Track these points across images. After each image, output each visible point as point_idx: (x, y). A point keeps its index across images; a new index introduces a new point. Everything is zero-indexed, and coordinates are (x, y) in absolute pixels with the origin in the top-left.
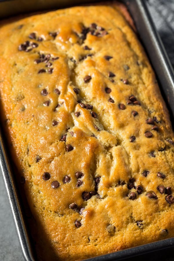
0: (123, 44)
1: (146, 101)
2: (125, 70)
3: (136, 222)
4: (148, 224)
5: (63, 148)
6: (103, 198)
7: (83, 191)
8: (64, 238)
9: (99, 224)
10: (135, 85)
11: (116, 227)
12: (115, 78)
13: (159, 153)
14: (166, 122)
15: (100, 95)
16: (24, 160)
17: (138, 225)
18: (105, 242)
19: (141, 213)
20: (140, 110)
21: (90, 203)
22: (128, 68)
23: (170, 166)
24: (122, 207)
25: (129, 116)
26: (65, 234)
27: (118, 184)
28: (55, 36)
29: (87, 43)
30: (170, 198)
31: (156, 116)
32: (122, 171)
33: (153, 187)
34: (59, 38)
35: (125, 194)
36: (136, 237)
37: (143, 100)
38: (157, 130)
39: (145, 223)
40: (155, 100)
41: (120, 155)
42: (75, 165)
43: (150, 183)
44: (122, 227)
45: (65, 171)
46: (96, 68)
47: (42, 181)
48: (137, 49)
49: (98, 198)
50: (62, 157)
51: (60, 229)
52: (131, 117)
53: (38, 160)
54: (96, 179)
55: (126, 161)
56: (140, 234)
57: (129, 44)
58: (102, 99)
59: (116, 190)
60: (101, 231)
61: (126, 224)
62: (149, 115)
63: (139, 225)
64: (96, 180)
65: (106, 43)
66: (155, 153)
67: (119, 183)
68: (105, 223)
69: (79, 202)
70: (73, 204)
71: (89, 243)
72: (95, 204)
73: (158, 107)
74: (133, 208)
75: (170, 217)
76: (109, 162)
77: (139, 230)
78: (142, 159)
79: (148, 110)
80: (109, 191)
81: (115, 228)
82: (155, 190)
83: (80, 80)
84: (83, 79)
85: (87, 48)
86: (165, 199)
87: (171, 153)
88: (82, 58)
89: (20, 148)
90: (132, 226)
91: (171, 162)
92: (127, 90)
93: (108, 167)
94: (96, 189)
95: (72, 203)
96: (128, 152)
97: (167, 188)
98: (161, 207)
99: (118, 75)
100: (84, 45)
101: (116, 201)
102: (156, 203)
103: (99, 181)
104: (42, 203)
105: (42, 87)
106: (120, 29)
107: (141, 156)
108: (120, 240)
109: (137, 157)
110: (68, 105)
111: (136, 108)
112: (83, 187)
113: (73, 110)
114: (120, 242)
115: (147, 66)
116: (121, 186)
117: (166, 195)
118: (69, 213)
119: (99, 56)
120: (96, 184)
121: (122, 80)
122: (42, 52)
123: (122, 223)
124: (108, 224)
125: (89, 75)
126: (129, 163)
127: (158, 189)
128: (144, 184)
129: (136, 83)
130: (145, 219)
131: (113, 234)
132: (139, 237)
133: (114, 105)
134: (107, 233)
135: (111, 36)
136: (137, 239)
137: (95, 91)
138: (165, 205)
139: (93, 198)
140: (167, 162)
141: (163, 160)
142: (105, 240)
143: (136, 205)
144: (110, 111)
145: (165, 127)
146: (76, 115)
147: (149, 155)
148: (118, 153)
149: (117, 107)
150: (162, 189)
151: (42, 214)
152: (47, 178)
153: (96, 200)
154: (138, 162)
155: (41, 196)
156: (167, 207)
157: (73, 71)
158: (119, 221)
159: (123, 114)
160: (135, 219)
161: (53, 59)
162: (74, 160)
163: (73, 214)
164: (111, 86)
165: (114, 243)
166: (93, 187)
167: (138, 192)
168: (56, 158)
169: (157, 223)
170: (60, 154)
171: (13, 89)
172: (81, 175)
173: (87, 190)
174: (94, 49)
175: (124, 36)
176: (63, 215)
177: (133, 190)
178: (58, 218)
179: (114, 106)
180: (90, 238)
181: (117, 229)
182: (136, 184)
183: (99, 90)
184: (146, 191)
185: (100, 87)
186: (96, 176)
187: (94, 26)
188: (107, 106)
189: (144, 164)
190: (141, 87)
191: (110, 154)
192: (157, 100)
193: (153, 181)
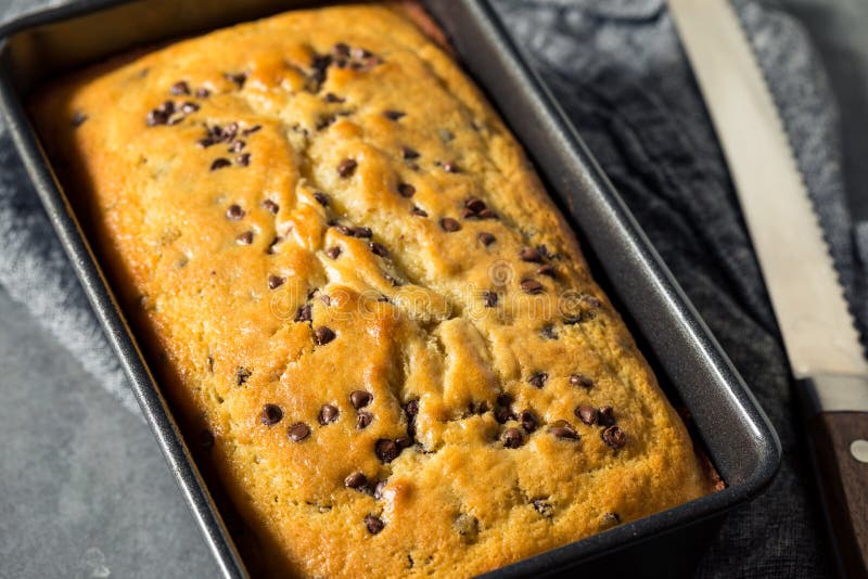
0: (429, 84)
1: (511, 210)
2: (445, 142)
3: (532, 501)
4: (564, 504)
5: (308, 337)
6: (434, 452)
7: (377, 437)
8: (342, 565)
9: (432, 517)
10: (475, 173)
11: (479, 518)
12: (420, 162)
13: (568, 328)
14: (573, 257)
15: (388, 202)
16: (203, 387)
17: (537, 508)
18: (456, 562)
19: (541, 478)
20: (499, 230)
21: (401, 468)
22: (452, 136)
23: (601, 358)
24: (490, 467)
25: (473, 246)
26: (344, 554)
27: (467, 410)
28: (240, 80)
29: (330, 86)
30: (613, 435)
31: (545, 241)
32: (473, 378)
33: (565, 411)
34: (253, 84)
35: (491, 436)
36: (536, 540)
37: (503, 208)
38: (551, 273)
39: (556, 503)
40: (535, 205)
41: (464, 338)
42: (345, 376)
43: (554, 402)
44: (495, 518)
45: (320, 393)
46: (367, 140)
47: (263, 428)
48: (467, 94)
49: (419, 452)
50: (307, 360)
51: (327, 546)
52: (477, 247)
53: (242, 380)
54: (407, 405)
55: (483, 354)
56: (547, 531)
57: (443, 84)
58: (393, 210)
59: (465, 425)
60: (440, 533)
61: (504, 508)
62: (526, 240)
63: (541, 509)
64: (409, 409)
65: (383, 84)
66: (557, 330)
67: (471, 408)
68: (447, 512)
69: (369, 467)
70: (353, 474)
71: (412, 570)
72: (414, 467)
73: (545, 221)
74: (519, 466)
75: (620, 480)
76: (436, 359)
77: (543, 521)
78: (524, 344)
79: (521, 231)
80: (448, 431)
81: (476, 521)
82: (571, 418)
83: (327, 173)
84: (334, 171)
85: (332, 98)
86: (599, 438)
87: (597, 326)
88: (324, 123)
89: (187, 359)
90: (520, 513)
91: (601, 349)
92: (457, 184)
93: (436, 370)
94: (411, 431)
95: (349, 474)
96: (484, 332)
97: (602, 411)
98: (593, 458)
99: (428, 154)
100: (323, 94)
101: (468, 454)
102: (579, 449)
103: (416, 410)
104: (268, 485)
105: (226, 202)
106: (413, 52)
107: (520, 339)
108: (496, 551)
109: (509, 341)
110: (303, 234)
111: (489, 226)
112: (374, 430)
113: (321, 246)
114: (496, 556)
115: (499, 133)
116: (476, 416)
117: (602, 428)
118: (347, 499)
119: (368, 114)
120: (410, 418)
121: (439, 164)
122: (212, 122)
123: (495, 506)
124: (456, 515)
125: (350, 157)
126: (491, 358)
127: (578, 413)
128: (538, 406)
129: (476, 169)
130: (554, 492)
131: (472, 537)
132: (545, 538)
133: (429, 221)
134: (456, 537)
135: (394, 67)
136: (540, 543)
137: (371, 192)
138: (602, 452)
139: (407, 453)
140: (593, 348)
141: (579, 343)
142: (455, 555)
143: (525, 459)
144: (420, 236)
145: (572, 269)
146: (330, 254)
147: (541, 334)
148: (456, 335)
149: (436, 226)
150: (588, 416)
151: (271, 514)
152: (275, 419)
153: (414, 459)
154: (513, 354)
155: (263, 470)
156: (608, 458)
157: (304, 154)
158: (484, 502)
159: (454, 241)
160: (528, 493)
161: (246, 133)
162: (341, 362)
163: (357, 501)
164: (411, 179)
165: (479, 560)
166: (402, 426)
167: (524, 426)
168: (292, 366)
169: (587, 498)
170: (301, 353)
171: (147, 220)
172: (364, 399)
173: (386, 435)
174: (351, 98)
175: (427, 67)
176: (330, 508)
177: (511, 424)
178: (317, 517)
179: (427, 224)
180: (413, 554)
181: (482, 523)
182: (517, 409)
183: (382, 190)
184: (545, 423)
185: (385, 183)
186: (407, 397)
187: (343, 49)
188: (409, 224)
189: (531, 357)
190: (491, 179)
191: (436, 339)
192: (541, 207)
193: (561, 396)
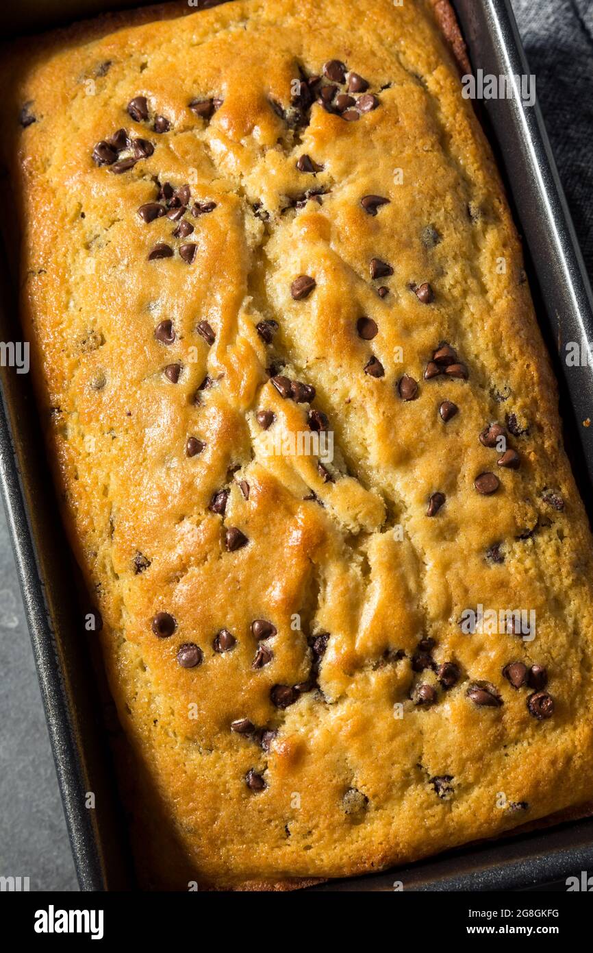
0: (426, 144)
1: (487, 361)
2: (426, 247)
3: (434, 780)
4: (466, 788)
5: (217, 538)
6: (336, 703)
7: (274, 683)
8: (214, 820)
9: (318, 789)
10: (456, 300)
11: (370, 798)
12: (391, 282)
13: (517, 547)
14: (546, 429)
15: (340, 350)
16: (100, 553)
17: (437, 789)
18: (335, 841)
19: (447, 755)
20: (464, 397)
21: (295, 719)
22: (437, 237)
23: (547, 590)
24: (392, 738)
25: (429, 424)
26: (218, 810)
27: (381, 659)
28: (206, 111)
29: (309, 145)
30: (541, 704)
31: (516, 411)
32: (396, 620)
33: (491, 669)
34: (221, 121)
35: (402, 692)
36: (428, 829)
37: (477, 356)
38: (517, 464)
39: (460, 785)
40: (516, 351)
41: (393, 562)
42: (250, 597)
43: (483, 654)
44: (388, 798)
45: (220, 614)
46: (333, 246)
47: (152, 637)
48: (468, 155)
49: (319, 702)
50: (211, 569)
51: (201, 798)
52: (434, 423)
53: (139, 567)
54: (314, 639)
55: (412, 585)
56: (443, 819)
57: (443, 140)
58: (345, 362)
59: (375, 679)
60: (324, 809)
61: (400, 789)
62: (493, 411)
63: (441, 793)
64: (313, 645)
65: (370, 145)
66: (504, 549)
67: (386, 655)
68: (336, 787)
69: (260, 716)
70: (242, 720)
71: (288, 842)
72: (309, 722)
73: (523, 375)
74: (426, 737)
75: (538, 762)
76: (357, 587)
77: (441, 806)
78: (462, 572)
79: (492, 391)
80: (353, 686)
81: (366, 800)
82: (497, 677)
83: (279, 290)
84: (288, 290)
85: (308, 165)
86: (524, 707)
87: (553, 542)
88: (292, 201)
89: (88, 513)
90: (417, 794)
91: (551, 576)
92: (427, 324)
93: (353, 606)
94: (315, 673)
95: (237, 719)
96: (419, 551)
97: (535, 669)
98: (512, 731)
99: (403, 269)
100: (299, 152)
101: (372, 717)
102: (498, 720)
103: (323, 648)
104: (149, 703)
105: (157, 314)
106: (418, 79)
107: (459, 564)
108: (382, 839)
109: (445, 567)
110: (235, 387)
111: (454, 389)
112: (271, 672)
113: (253, 405)
114: (381, 843)
115: (497, 219)
116: (389, 667)
117: (530, 693)
118: (230, 746)
119: (346, 195)
120: (316, 656)
121: (412, 287)
122: (164, 177)
123: (390, 785)
124: (346, 789)
125: (309, 273)
126: (421, 588)
127: (506, 674)
128: (463, 657)
129: (456, 292)
130: (460, 774)
131: (359, 816)
132: (438, 827)
133: (383, 383)
134: (340, 816)
135: (388, 115)
136: (432, 833)
137: (325, 335)
138: (523, 724)
139: (305, 701)
140: (541, 576)
141: (526, 571)
142: (336, 836)
143: (438, 726)
144: (370, 406)
145: (540, 450)
146: (261, 419)
147: (485, 556)
148: (385, 559)
149: (390, 386)
150: (517, 675)
151: (149, 738)
152: (166, 633)
153: (311, 709)
154: (446, 586)
155: (147, 682)
156: (529, 732)
157: (259, 252)
158: (379, 780)
159: (408, 416)
160: (430, 772)
161: (200, 209)
162: (249, 580)
163: (241, 751)
164: (376, 313)
165: (361, 844)
166: (305, 669)
167: (441, 682)
168: (194, 570)
169: (496, 782)
170: (205, 559)
172: (267, 631)
173: (285, 680)
174: (330, 167)
175: (431, 106)
176: (211, 751)
177: (429, 679)
178: (195, 756)
179: (381, 387)
180: (291, 826)
181: (372, 804)
182: (441, 657)
183: (336, 331)
184: (467, 678)
185: (342, 321)
186: (316, 631)
188: (361, 388)
189: (466, 591)
190: (473, 306)
191: (361, 559)
192: (522, 353)
193: (491, 649)
